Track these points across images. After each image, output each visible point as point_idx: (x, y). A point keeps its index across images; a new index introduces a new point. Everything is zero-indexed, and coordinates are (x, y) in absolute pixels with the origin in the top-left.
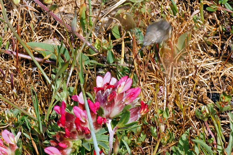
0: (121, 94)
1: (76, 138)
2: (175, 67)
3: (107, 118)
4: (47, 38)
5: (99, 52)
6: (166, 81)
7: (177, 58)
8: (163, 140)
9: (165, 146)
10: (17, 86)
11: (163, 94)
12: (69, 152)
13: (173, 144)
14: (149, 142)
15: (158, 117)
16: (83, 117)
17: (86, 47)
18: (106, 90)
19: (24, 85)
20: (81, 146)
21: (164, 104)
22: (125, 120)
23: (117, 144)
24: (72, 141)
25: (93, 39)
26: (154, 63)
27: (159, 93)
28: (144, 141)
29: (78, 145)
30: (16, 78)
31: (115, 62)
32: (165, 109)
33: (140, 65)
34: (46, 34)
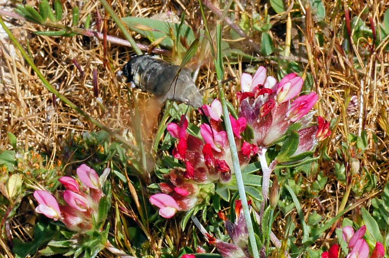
0: (283, 103)
1: (205, 180)
2: (379, 63)
3: (259, 146)
4: (157, 11)
5: (248, 35)
6: (362, 85)
7: (382, 46)
8: (357, 187)
9: (359, 197)
10: (104, 92)
11: (358, 108)
12: (192, 204)
13: (374, 194)
14: (331, 192)
15: (349, 147)
16: (218, 143)
17: (225, 27)
18: (257, 97)
19: (116, 92)
20: (213, 193)
21: (358, 125)
22: (291, 148)
23: (275, 189)
24: (198, 185)
25: (236, 13)
26: (343, 54)
27: (350, 108)
28: (323, 188)
29: (208, 191)
30: (103, 79)
31: (276, 53)
32: (360, 135)
33: (319, 59)
34: (155, 4)
